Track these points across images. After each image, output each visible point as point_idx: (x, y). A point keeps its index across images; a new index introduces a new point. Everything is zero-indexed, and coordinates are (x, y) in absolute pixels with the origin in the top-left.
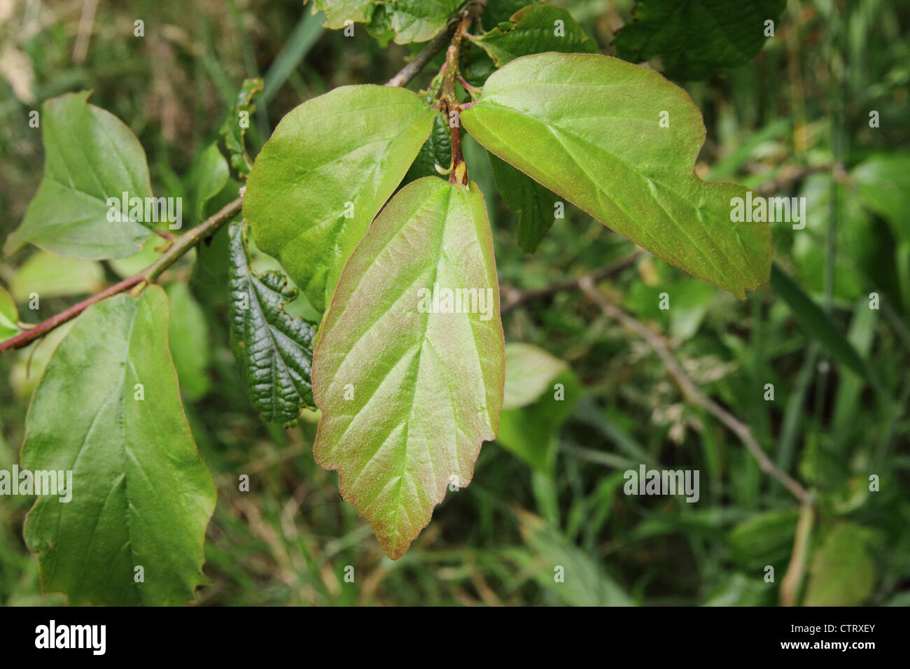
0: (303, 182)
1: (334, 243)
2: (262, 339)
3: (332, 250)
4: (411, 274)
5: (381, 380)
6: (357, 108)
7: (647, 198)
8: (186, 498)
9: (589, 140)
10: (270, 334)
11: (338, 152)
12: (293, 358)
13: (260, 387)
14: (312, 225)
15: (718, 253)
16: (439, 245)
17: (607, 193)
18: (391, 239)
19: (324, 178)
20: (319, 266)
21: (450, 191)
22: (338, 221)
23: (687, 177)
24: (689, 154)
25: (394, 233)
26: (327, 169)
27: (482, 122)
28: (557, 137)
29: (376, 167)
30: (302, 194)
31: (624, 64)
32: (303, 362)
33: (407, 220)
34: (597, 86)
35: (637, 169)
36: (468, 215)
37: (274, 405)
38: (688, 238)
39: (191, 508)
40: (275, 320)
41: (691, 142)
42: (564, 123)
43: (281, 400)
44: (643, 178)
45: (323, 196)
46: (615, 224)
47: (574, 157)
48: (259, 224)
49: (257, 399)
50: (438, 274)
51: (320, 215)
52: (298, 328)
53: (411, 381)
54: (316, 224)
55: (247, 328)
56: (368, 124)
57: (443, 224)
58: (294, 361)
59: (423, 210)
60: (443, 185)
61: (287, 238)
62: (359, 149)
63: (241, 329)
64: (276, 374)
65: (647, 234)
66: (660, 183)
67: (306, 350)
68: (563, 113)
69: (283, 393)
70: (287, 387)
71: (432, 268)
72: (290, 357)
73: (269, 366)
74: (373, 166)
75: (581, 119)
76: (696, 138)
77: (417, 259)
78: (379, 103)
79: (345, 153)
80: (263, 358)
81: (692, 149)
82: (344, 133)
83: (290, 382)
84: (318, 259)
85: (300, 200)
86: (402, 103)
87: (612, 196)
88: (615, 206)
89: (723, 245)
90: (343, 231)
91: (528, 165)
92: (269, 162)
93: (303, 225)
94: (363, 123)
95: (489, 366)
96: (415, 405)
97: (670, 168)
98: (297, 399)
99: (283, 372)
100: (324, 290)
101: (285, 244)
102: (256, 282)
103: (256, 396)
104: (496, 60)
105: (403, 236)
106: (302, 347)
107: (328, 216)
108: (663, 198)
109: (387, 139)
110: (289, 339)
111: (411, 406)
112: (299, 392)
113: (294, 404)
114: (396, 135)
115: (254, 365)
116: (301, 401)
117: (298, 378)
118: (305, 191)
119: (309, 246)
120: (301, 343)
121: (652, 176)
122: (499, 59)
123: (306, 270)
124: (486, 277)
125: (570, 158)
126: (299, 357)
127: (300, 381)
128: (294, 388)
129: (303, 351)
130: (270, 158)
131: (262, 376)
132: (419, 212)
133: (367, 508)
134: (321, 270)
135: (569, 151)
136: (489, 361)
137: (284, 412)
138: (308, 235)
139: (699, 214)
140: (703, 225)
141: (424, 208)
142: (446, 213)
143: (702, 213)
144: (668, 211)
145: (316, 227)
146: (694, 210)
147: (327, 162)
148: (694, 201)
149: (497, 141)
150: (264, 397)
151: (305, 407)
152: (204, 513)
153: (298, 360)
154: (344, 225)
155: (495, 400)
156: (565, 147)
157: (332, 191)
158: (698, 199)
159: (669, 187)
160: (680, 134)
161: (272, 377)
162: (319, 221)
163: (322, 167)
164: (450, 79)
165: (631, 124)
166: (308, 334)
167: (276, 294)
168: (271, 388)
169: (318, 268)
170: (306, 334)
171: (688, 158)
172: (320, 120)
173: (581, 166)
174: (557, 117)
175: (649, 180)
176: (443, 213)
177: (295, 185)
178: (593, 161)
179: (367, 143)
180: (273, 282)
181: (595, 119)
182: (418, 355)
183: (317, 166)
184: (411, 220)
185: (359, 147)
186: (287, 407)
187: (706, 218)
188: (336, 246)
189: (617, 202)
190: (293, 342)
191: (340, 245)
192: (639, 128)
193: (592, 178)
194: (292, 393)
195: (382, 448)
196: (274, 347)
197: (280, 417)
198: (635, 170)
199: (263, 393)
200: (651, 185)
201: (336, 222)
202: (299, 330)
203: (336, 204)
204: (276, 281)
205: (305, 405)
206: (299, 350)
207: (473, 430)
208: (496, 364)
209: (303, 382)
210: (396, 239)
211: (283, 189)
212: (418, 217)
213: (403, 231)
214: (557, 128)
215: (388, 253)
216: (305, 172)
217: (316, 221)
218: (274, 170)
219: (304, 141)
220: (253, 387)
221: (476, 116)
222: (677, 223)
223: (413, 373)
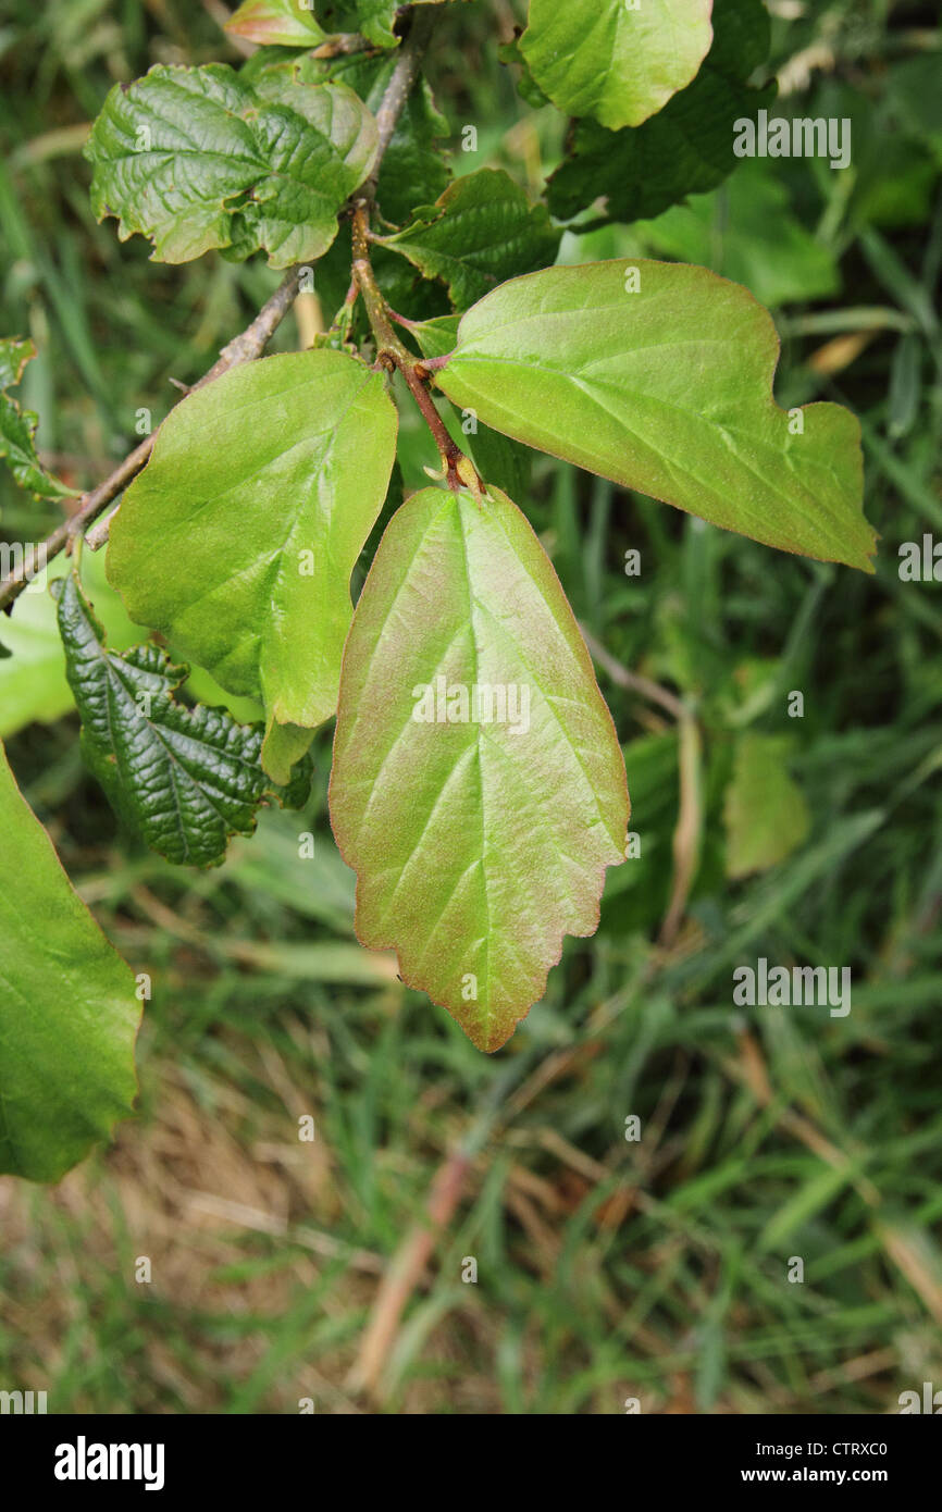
0: (204, 518)
1: (267, 599)
2: (149, 747)
3: (264, 609)
4: (439, 644)
5: (431, 808)
6: (268, 394)
7: (726, 457)
8: (89, 1007)
9: (631, 386)
10: (158, 738)
11: (252, 465)
12: (206, 768)
13: (158, 818)
14: (226, 577)
15: (825, 511)
16: (468, 590)
17: (679, 465)
18: (396, 596)
19: (238, 507)
20: (244, 635)
21: (457, 505)
22: (270, 567)
23: (765, 411)
24: (763, 378)
25: (399, 586)
26: (240, 493)
27: (474, 389)
28: (588, 392)
29: (317, 478)
30: (207, 537)
31: (661, 266)
32: (223, 771)
33: (410, 562)
34: (627, 306)
35: (702, 416)
36: (500, 538)
37: (185, 840)
38: (787, 503)
39: (101, 1020)
40: (163, 716)
41: (762, 360)
42: (591, 368)
43: (196, 831)
44: (713, 427)
45: (239, 534)
46: (707, 510)
47: (619, 418)
48: (136, 588)
49: (157, 836)
50: (477, 634)
51: (239, 562)
52: (201, 721)
53: (475, 800)
54: (233, 576)
55: (117, 734)
56: (290, 416)
57: (464, 557)
58: (208, 772)
59: (429, 542)
60: (445, 497)
61: (184, 602)
62: (284, 455)
63: (107, 736)
64: (180, 795)
65: (745, 513)
66: (734, 429)
67: (222, 752)
68: (587, 356)
69: (197, 820)
70: (201, 811)
71: (467, 627)
72: (199, 767)
73: (168, 785)
74: (312, 477)
75: (614, 359)
76: (767, 354)
77: (442, 619)
78: (298, 380)
79: (264, 465)
80: (154, 777)
81: (765, 370)
82: (257, 434)
83: (206, 802)
84: (242, 625)
85: (202, 545)
86: (332, 372)
87: (687, 468)
88: (695, 483)
89: (825, 495)
90: (280, 581)
91: (569, 447)
92: (146, 498)
93: (212, 580)
94: (281, 414)
95: (593, 759)
96: (486, 833)
97: (743, 404)
98: (221, 825)
99: (192, 789)
100: (255, 667)
101: (183, 610)
102: (119, 664)
103: (154, 832)
104: (422, 267)
105: (412, 589)
106: (215, 749)
107: (252, 561)
108: (745, 450)
109: (321, 433)
110: (193, 741)
111: (482, 836)
112: (221, 814)
113: (216, 834)
114: (334, 423)
115: (144, 788)
116: (227, 826)
117: (220, 795)
118: (209, 530)
119: (224, 608)
120: (213, 743)
121: (723, 421)
122: (426, 266)
123: (221, 642)
124: (557, 629)
125: (615, 421)
126: (213, 765)
127: (222, 800)
128: (214, 810)
129: (218, 753)
130: (148, 492)
131: (160, 801)
132: (423, 546)
133: (443, 992)
134: (247, 641)
135: (611, 412)
136: (592, 753)
137: (202, 848)
138: (220, 593)
139: (789, 462)
140: (797, 475)
141: (431, 539)
142: (463, 539)
143: (792, 458)
144: (755, 468)
145: (235, 581)
146: (781, 457)
147: (238, 483)
148: (778, 443)
149: (509, 417)
150: (168, 831)
151: (234, 835)
152: (124, 1023)
153: (214, 770)
154: (281, 572)
155: (615, 807)
156: (604, 406)
157: (253, 525)
158: (784, 440)
159: (747, 432)
160: (746, 351)
161: (175, 801)
162: (236, 570)
163: (231, 490)
164: (381, 317)
165: (682, 351)
166: (220, 727)
167: (157, 677)
168: (178, 816)
169: (243, 638)
170: (218, 729)
171: (763, 384)
172: (215, 423)
173: (635, 432)
174: (581, 362)
175: (721, 429)
176: (459, 541)
177: (191, 524)
178: (646, 419)
179: (295, 443)
180: (148, 659)
181: (633, 354)
182: (476, 761)
183: (223, 492)
184: (416, 561)
185: (282, 452)
186: (207, 839)
187: (797, 463)
188: (273, 603)
189: (694, 474)
190: (198, 743)
191: (278, 602)
192: (694, 355)
193: (653, 446)
194: (212, 817)
195: (451, 904)
196: (169, 756)
197: (197, 856)
198: (700, 419)
199: (164, 827)
200: (726, 437)
201: (267, 569)
202: (204, 725)
203: (261, 543)
204: (152, 659)
205: (234, 831)
206: (211, 754)
207: (586, 854)
208: (604, 755)
209: (227, 800)
210: (403, 594)
211: (173, 533)
212: (425, 555)
213: (410, 580)
214: (583, 377)
215: (397, 617)
216: (206, 503)
217: (234, 571)
218: (156, 508)
219: (200, 458)
220: (148, 820)
221: (462, 380)
222: (769, 484)
223: (475, 788)
